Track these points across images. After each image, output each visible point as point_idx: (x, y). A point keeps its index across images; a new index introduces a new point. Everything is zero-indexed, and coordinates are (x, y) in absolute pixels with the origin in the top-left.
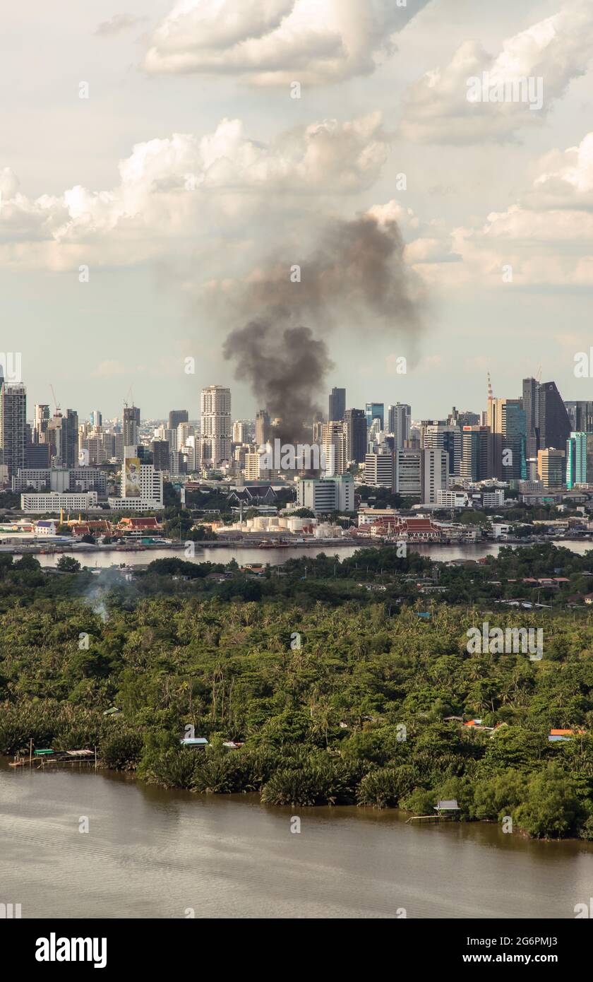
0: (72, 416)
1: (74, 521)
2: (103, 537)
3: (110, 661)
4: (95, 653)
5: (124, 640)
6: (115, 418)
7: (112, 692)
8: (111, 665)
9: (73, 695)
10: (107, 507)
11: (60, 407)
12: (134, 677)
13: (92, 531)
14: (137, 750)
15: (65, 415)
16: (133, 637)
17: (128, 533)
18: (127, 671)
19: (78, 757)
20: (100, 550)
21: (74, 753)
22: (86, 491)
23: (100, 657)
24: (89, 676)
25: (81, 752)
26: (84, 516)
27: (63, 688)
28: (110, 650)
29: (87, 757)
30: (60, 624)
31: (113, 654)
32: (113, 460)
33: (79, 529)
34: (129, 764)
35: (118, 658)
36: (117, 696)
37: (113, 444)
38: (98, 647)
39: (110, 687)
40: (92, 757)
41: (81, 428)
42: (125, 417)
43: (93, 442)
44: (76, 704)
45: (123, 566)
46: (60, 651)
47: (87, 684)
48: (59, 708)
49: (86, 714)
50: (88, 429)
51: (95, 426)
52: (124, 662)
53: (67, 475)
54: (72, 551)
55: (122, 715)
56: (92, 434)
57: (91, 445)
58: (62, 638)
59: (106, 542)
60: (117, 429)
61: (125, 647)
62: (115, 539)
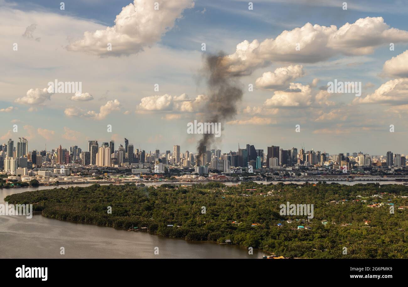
0: (144, 152)
1: (144, 175)
2: (150, 179)
3: (152, 207)
4: (148, 205)
5: (155, 202)
6: (154, 152)
7: (152, 214)
8: (152, 208)
9: (143, 215)
10: (151, 172)
11: (141, 150)
12: (156, 211)
13: (148, 177)
14: (157, 228)
15: (142, 151)
16: (157, 202)
17: (156, 178)
18: (155, 210)
19: (143, 229)
20: (150, 182)
21: (143, 228)
22: (147, 169)
23: (149, 206)
24: (146, 210)
25: (144, 228)
26: (146, 174)
27: (140, 213)
28: (151, 204)
29: (145, 229)
30: (140, 199)
31: (152, 205)
32: (153, 162)
33: (145, 177)
34: (155, 231)
35: (153, 206)
36: (153, 215)
37: (153, 158)
38: (149, 204)
39: (151, 213)
40: (147, 229)
41: (146, 154)
42: (156, 152)
43: (149, 157)
44: (143, 217)
45: (155, 185)
46: (140, 205)
47: (146, 212)
48: (139, 218)
49: (145, 219)
50: (148, 154)
51: (149, 154)
52: (155, 207)
53: (143, 165)
54: (143, 182)
55: (154, 219)
56: (148, 156)
57: (148, 158)
58: (140, 202)
59: (151, 180)
60: (154, 155)
61: (155, 204)
62: (153, 179)
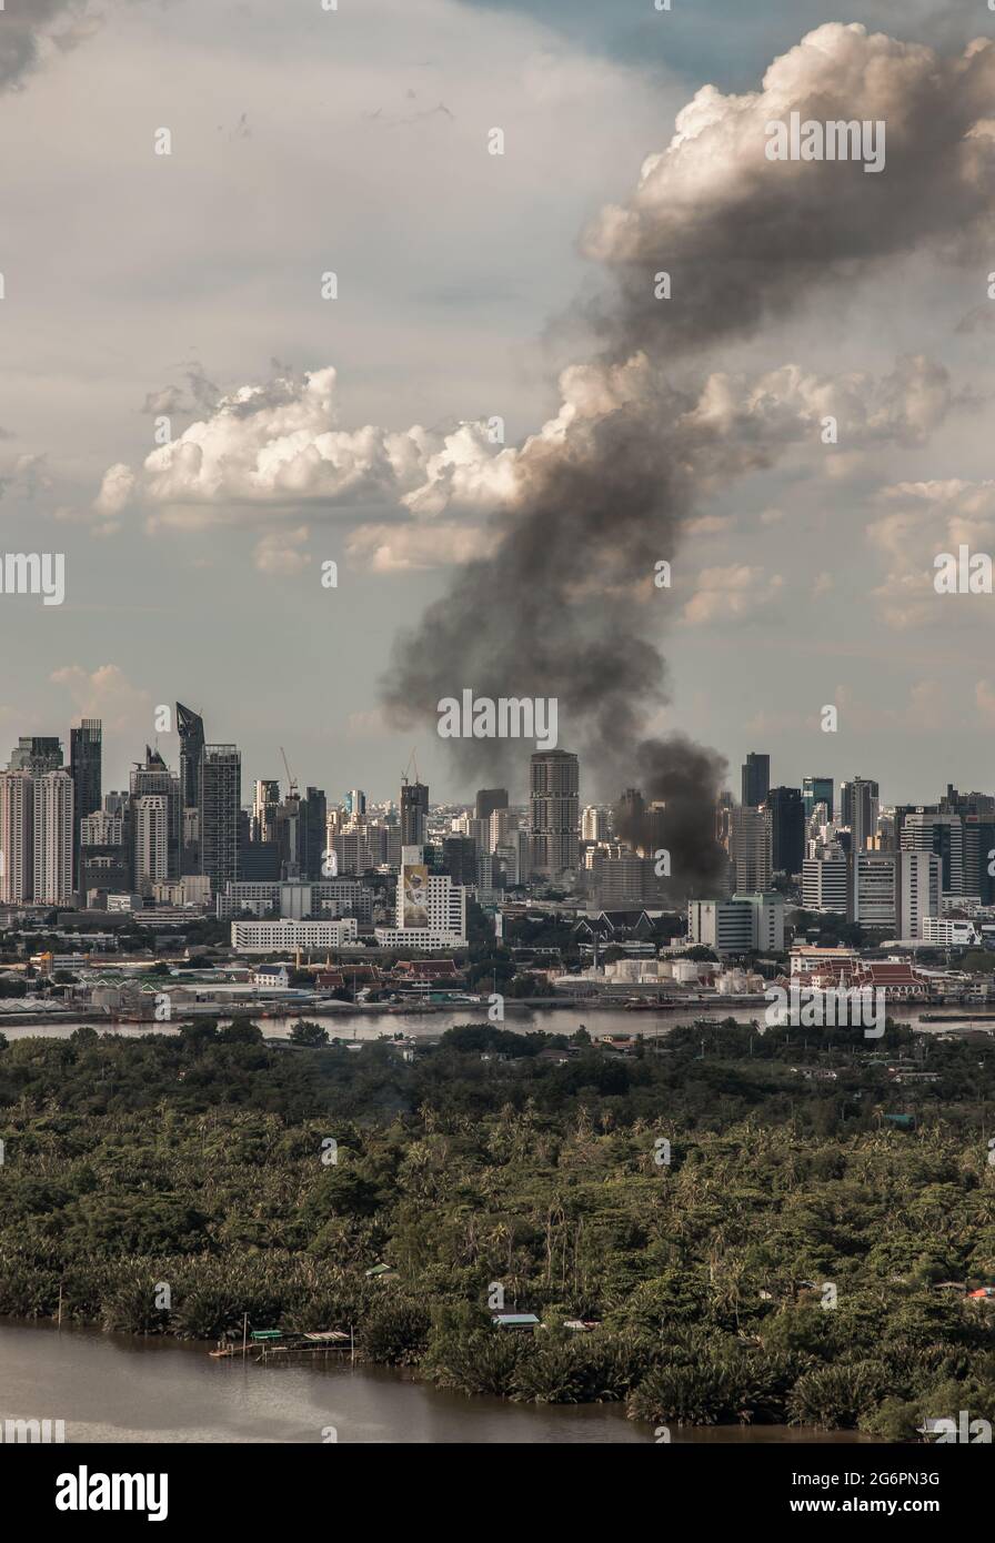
0: (317, 798)
1: (319, 966)
2: (366, 990)
3: (376, 1188)
4: (352, 1176)
5: (400, 1156)
6: (387, 801)
7: (380, 1238)
8: (379, 1196)
9: (315, 1243)
10: (373, 943)
11: (296, 784)
12: (415, 1214)
13: (348, 980)
14: (420, 1333)
15: (304, 796)
16: (415, 1151)
17: (408, 985)
18: (405, 1206)
19: (323, 1343)
20: (362, 1012)
21: (316, 1337)
22: (338, 918)
23: (361, 1183)
24: (341, 1213)
25: (327, 1336)
26: (336, 957)
27: (298, 1232)
28: (377, 1172)
29: (337, 1343)
30: (294, 1130)
31: (381, 1178)
32: (383, 869)
33: (328, 978)
34: (408, 1355)
35: (391, 1183)
36: (388, 1246)
37: (384, 843)
38: (358, 1166)
39: (376, 1231)
40: (348, 1343)
41: (332, 817)
42: (404, 801)
43: (351, 839)
44: (321, 1257)
45: (399, 1037)
46: (294, 1173)
47: (339, 1227)
48: (293, 1263)
49: (336, 1274)
50: (343, 818)
51: (354, 814)
52: (400, 1191)
53: (307, 892)
54: (316, 1013)
55: (396, 1276)
56: (349, 827)
57: (347, 845)
58: (297, 1152)
59: (370, 998)
60: (391, 819)
61: (402, 1167)
62: (387, 995)
